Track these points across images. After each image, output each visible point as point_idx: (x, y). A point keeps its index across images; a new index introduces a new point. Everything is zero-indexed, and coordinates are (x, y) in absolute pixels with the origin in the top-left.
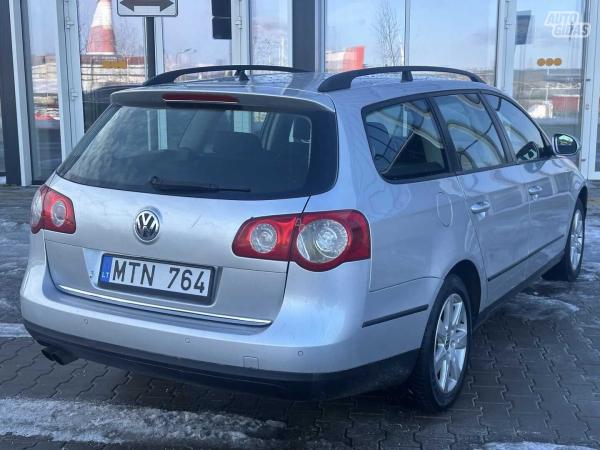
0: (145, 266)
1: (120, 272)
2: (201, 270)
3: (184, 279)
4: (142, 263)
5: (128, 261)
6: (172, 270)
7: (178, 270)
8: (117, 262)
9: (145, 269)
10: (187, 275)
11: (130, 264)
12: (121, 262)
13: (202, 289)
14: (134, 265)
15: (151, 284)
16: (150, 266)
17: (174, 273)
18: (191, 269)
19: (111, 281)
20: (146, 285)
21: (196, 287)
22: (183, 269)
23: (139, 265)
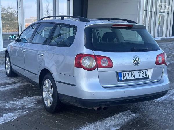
0: (131, 73)
1: (125, 76)
2: (145, 71)
3: (142, 74)
4: (130, 72)
5: (126, 72)
6: (139, 72)
7: (140, 72)
8: (123, 73)
9: (132, 74)
10: (143, 73)
11: (127, 73)
12: (124, 73)
13: (147, 75)
14: (129, 73)
15: (134, 77)
16: (133, 72)
17: (139, 73)
18: (143, 71)
19: (123, 79)
20: (133, 78)
21: (145, 75)
22: (141, 71)
23: (130, 73)
